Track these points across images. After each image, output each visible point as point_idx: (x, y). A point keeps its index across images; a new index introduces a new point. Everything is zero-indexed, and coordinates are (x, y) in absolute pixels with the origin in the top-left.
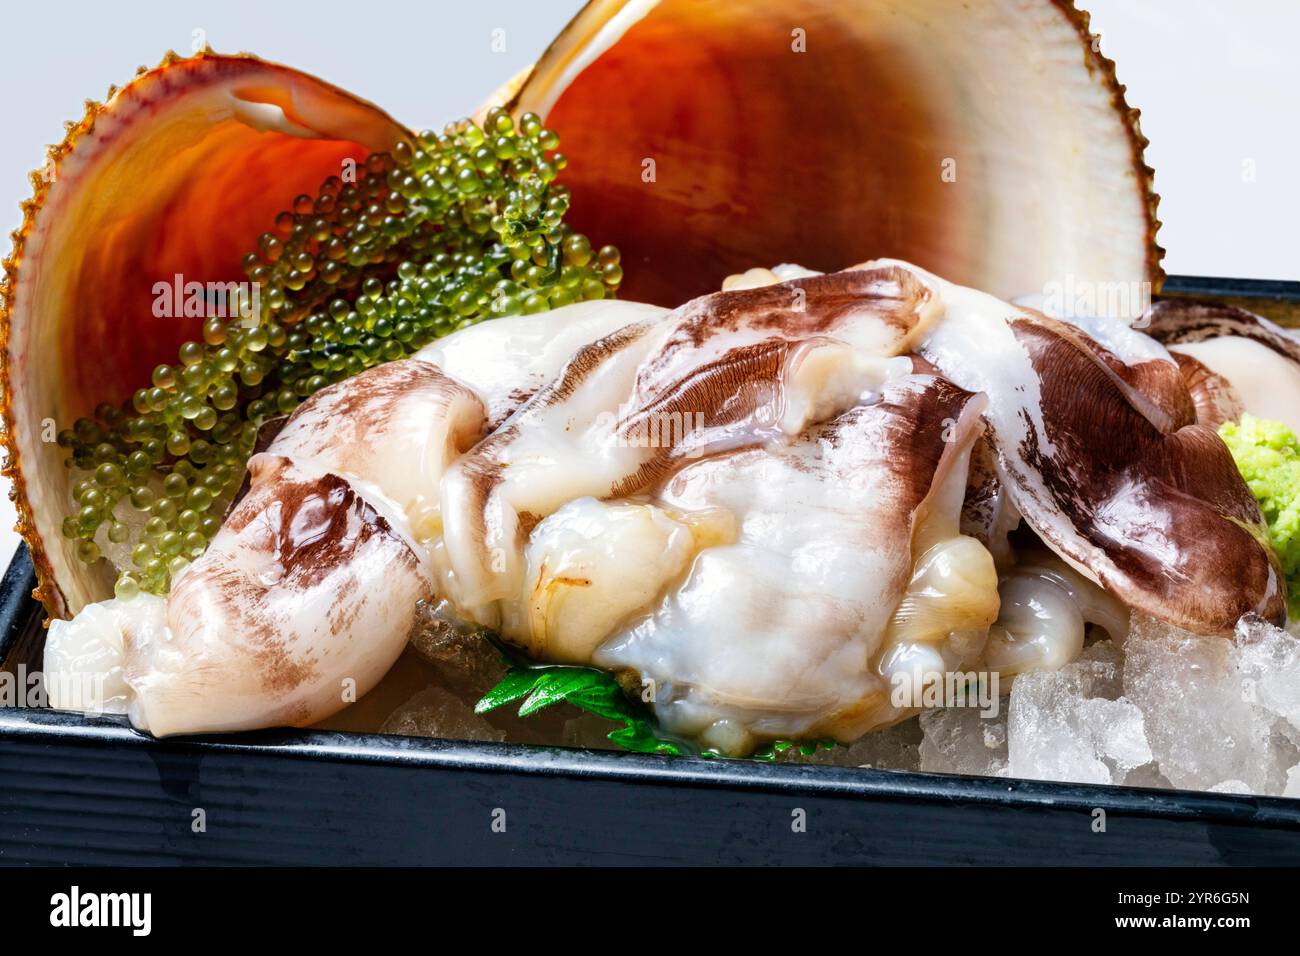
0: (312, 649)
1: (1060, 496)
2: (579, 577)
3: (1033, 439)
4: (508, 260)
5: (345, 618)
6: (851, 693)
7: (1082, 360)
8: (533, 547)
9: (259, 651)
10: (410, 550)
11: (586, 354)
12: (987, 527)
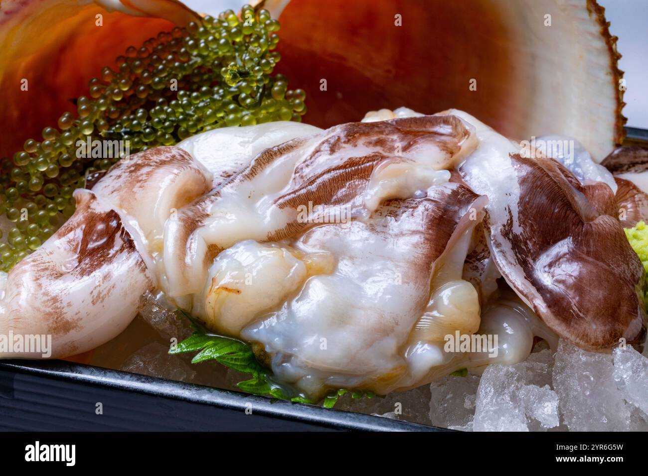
0: (79, 312)
1: (519, 256)
2: (234, 288)
3: (510, 223)
4: (238, 93)
5: (101, 295)
6: (384, 366)
7: (547, 179)
8: (214, 265)
9: (48, 312)
10: (143, 261)
11: (267, 153)
12: (481, 275)
